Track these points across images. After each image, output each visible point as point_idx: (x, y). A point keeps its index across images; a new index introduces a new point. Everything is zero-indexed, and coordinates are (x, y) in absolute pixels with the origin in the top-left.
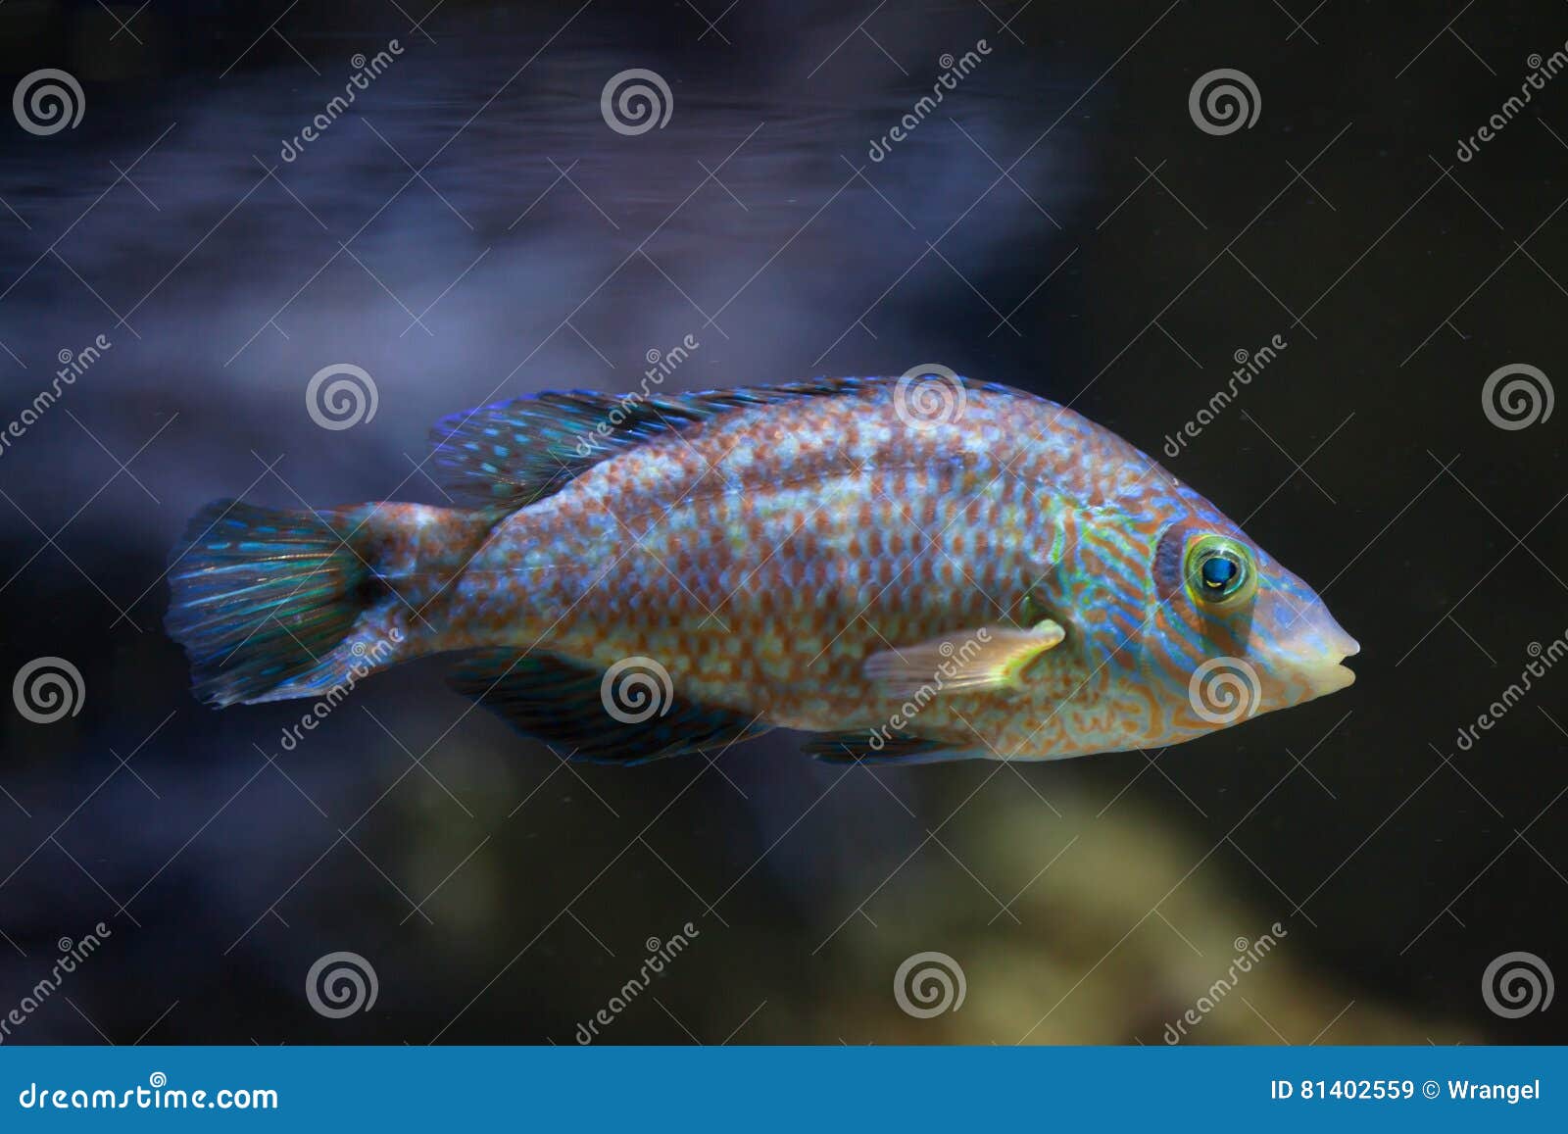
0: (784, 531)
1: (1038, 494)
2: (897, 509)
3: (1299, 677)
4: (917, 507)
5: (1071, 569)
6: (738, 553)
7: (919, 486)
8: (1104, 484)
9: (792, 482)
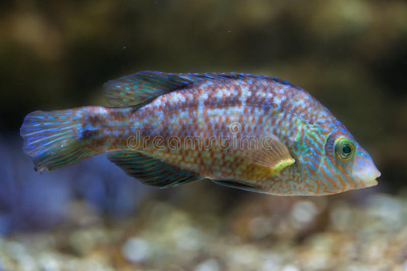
0: (215, 121)
1: (294, 119)
2: (251, 118)
3: (362, 182)
4: (257, 118)
5: (301, 143)
6: (201, 126)
7: (258, 112)
8: (314, 118)
9: (220, 106)
